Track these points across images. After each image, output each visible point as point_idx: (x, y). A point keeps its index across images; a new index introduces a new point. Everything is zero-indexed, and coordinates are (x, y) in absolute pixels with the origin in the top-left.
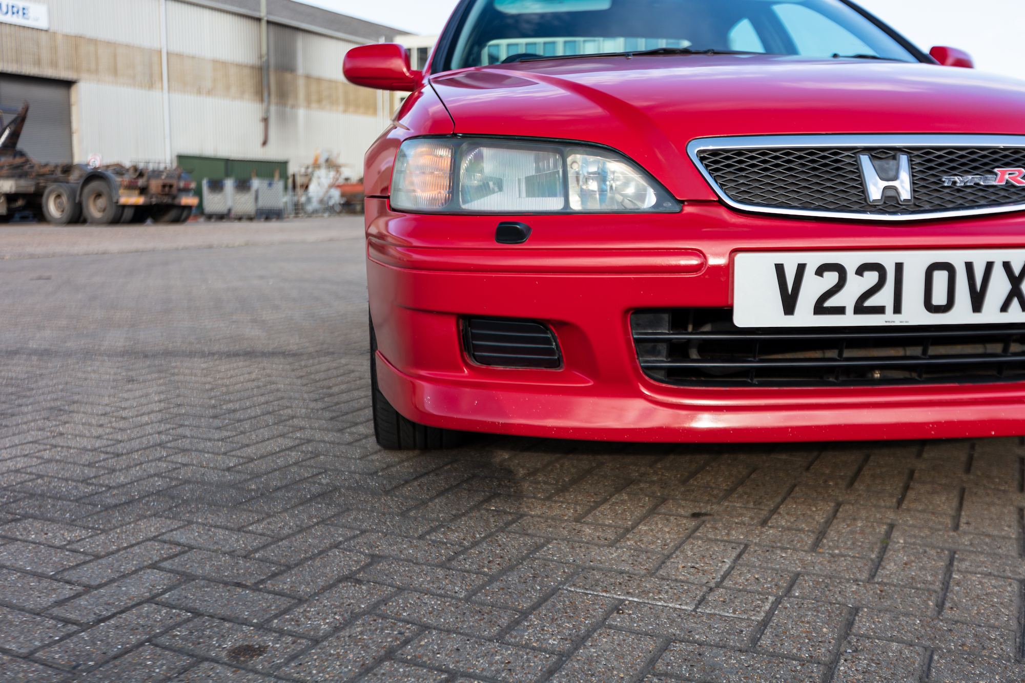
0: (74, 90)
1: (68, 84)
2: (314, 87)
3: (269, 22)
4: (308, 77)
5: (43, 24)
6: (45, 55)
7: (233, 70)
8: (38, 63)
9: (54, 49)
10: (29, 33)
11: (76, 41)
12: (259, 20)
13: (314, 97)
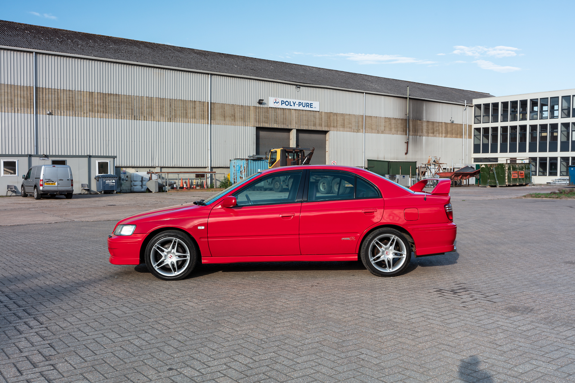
0: (327, 134)
1: (325, 132)
2: (430, 126)
3: (410, 98)
4: (428, 122)
5: (317, 109)
6: (318, 121)
7: (393, 122)
8: (315, 125)
9: (321, 119)
10: (312, 113)
11: (329, 115)
12: (406, 98)
13: (430, 131)
